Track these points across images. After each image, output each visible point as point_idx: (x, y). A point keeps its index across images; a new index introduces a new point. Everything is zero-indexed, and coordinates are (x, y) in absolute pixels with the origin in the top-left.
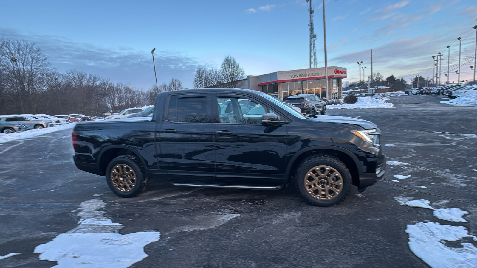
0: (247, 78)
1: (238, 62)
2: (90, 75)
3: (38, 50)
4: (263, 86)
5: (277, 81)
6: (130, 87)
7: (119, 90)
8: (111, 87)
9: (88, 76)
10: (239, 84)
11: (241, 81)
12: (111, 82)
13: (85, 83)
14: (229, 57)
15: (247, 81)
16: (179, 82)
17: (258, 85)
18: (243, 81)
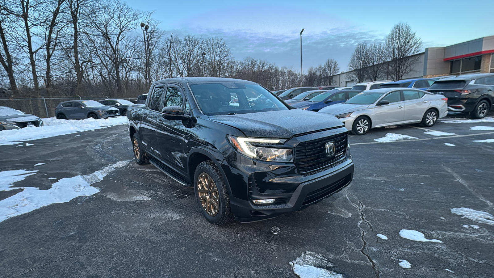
0: (424, 51)
1: (413, 30)
2: (260, 61)
3: (224, 43)
4: (452, 63)
5: (481, 53)
6: (293, 70)
7: (283, 74)
8: (277, 71)
9: (259, 62)
10: (410, 60)
11: (413, 57)
12: (277, 66)
13: (256, 68)
14: (401, 25)
15: (423, 56)
16: (335, 63)
17: (443, 61)
18: (418, 56)
